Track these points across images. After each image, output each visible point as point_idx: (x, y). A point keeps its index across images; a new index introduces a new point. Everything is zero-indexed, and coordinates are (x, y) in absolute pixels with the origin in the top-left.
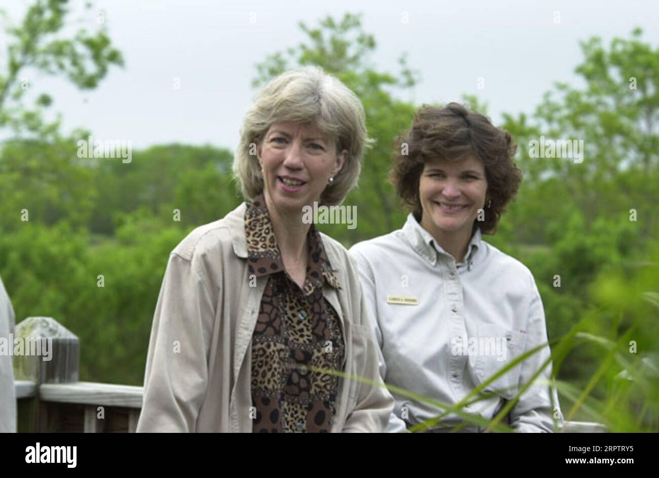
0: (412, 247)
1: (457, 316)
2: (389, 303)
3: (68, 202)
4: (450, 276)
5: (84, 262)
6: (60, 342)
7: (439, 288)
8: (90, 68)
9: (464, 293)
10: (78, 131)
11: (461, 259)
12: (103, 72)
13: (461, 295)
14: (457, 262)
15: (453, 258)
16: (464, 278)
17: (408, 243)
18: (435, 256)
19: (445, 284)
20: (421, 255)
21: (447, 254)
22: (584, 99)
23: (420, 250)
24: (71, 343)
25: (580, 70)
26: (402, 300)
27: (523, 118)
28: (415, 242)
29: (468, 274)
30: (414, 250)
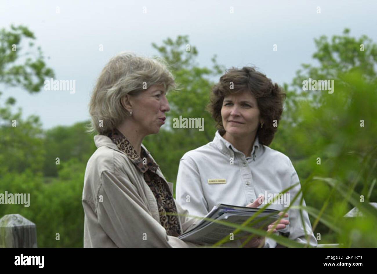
0: (219, 151)
1: (249, 188)
2: (210, 184)
3: (30, 159)
4: (243, 165)
5: (42, 192)
6: (25, 227)
7: (237, 173)
8: (35, 80)
9: (252, 174)
10: (32, 117)
11: (249, 155)
12: (42, 82)
13: (251, 175)
14: (246, 157)
15: (244, 154)
16: (251, 165)
17: (217, 149)
18: (233, 154)
19: (241, 170)
20: (225, 155)
21: (240, 152)
22: (320, 72)
23: (224, 152)
24: (31, 227)
25: (315, 56)
26: (217, 181)
27: (286, 86)
28: (221, 147)
29: (253, 163)
30: (221, 152)
